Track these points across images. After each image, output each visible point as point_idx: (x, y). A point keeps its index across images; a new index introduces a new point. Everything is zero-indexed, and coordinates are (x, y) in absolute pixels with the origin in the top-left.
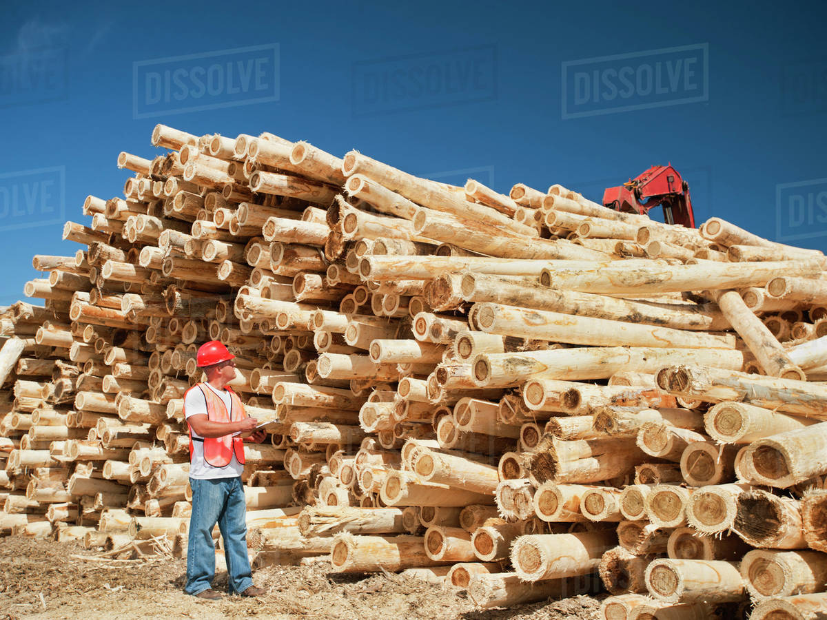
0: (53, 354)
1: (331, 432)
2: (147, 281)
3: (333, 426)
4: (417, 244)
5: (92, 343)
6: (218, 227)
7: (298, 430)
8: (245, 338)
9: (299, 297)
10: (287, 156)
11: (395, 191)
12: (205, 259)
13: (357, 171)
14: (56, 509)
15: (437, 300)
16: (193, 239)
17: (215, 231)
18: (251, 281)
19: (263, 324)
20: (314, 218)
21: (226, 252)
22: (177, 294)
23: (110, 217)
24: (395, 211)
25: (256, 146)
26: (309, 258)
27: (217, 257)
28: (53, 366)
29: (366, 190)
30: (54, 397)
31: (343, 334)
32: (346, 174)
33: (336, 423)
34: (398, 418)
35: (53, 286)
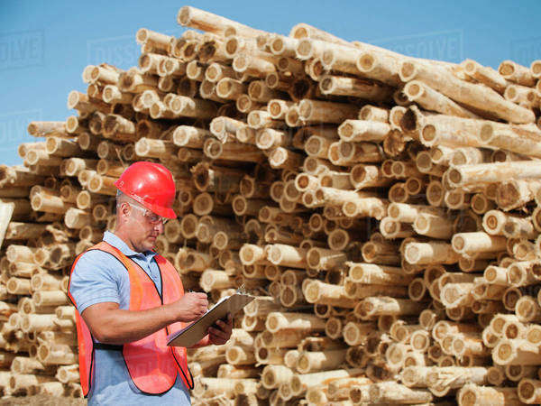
0: (41, 219)
1: (393, 306)
2: (174, 157)
3: (393, 300)
4: (482, 150)
5: (89, 210)
6: (274, 117)
7: (372, 305)
8: (283, 216)
9: (359, 186)
10: (353, 62)
11: (438, 91)
12: (259, 146)
13: (415, 79)
14: (70, 370)
15: (505, 201)
16: (248, 127)
17: (270, 121)
18: (305, 167)
19: (328, 210)
20: (373, 117)
21: (280, 140)
22: (211, 172)
23: (125, 90)
24: (438, 109)
25: (332, 56)
26: (371, 153)
27: (273, 145)
28: (43, 230)
29: (424, 95)
30: (52, 263)
31: (412, 223)
32: (404, 79)
33: (396, 297)
34: (478, 297)
35: (51, 153)
